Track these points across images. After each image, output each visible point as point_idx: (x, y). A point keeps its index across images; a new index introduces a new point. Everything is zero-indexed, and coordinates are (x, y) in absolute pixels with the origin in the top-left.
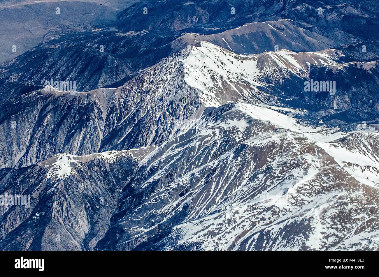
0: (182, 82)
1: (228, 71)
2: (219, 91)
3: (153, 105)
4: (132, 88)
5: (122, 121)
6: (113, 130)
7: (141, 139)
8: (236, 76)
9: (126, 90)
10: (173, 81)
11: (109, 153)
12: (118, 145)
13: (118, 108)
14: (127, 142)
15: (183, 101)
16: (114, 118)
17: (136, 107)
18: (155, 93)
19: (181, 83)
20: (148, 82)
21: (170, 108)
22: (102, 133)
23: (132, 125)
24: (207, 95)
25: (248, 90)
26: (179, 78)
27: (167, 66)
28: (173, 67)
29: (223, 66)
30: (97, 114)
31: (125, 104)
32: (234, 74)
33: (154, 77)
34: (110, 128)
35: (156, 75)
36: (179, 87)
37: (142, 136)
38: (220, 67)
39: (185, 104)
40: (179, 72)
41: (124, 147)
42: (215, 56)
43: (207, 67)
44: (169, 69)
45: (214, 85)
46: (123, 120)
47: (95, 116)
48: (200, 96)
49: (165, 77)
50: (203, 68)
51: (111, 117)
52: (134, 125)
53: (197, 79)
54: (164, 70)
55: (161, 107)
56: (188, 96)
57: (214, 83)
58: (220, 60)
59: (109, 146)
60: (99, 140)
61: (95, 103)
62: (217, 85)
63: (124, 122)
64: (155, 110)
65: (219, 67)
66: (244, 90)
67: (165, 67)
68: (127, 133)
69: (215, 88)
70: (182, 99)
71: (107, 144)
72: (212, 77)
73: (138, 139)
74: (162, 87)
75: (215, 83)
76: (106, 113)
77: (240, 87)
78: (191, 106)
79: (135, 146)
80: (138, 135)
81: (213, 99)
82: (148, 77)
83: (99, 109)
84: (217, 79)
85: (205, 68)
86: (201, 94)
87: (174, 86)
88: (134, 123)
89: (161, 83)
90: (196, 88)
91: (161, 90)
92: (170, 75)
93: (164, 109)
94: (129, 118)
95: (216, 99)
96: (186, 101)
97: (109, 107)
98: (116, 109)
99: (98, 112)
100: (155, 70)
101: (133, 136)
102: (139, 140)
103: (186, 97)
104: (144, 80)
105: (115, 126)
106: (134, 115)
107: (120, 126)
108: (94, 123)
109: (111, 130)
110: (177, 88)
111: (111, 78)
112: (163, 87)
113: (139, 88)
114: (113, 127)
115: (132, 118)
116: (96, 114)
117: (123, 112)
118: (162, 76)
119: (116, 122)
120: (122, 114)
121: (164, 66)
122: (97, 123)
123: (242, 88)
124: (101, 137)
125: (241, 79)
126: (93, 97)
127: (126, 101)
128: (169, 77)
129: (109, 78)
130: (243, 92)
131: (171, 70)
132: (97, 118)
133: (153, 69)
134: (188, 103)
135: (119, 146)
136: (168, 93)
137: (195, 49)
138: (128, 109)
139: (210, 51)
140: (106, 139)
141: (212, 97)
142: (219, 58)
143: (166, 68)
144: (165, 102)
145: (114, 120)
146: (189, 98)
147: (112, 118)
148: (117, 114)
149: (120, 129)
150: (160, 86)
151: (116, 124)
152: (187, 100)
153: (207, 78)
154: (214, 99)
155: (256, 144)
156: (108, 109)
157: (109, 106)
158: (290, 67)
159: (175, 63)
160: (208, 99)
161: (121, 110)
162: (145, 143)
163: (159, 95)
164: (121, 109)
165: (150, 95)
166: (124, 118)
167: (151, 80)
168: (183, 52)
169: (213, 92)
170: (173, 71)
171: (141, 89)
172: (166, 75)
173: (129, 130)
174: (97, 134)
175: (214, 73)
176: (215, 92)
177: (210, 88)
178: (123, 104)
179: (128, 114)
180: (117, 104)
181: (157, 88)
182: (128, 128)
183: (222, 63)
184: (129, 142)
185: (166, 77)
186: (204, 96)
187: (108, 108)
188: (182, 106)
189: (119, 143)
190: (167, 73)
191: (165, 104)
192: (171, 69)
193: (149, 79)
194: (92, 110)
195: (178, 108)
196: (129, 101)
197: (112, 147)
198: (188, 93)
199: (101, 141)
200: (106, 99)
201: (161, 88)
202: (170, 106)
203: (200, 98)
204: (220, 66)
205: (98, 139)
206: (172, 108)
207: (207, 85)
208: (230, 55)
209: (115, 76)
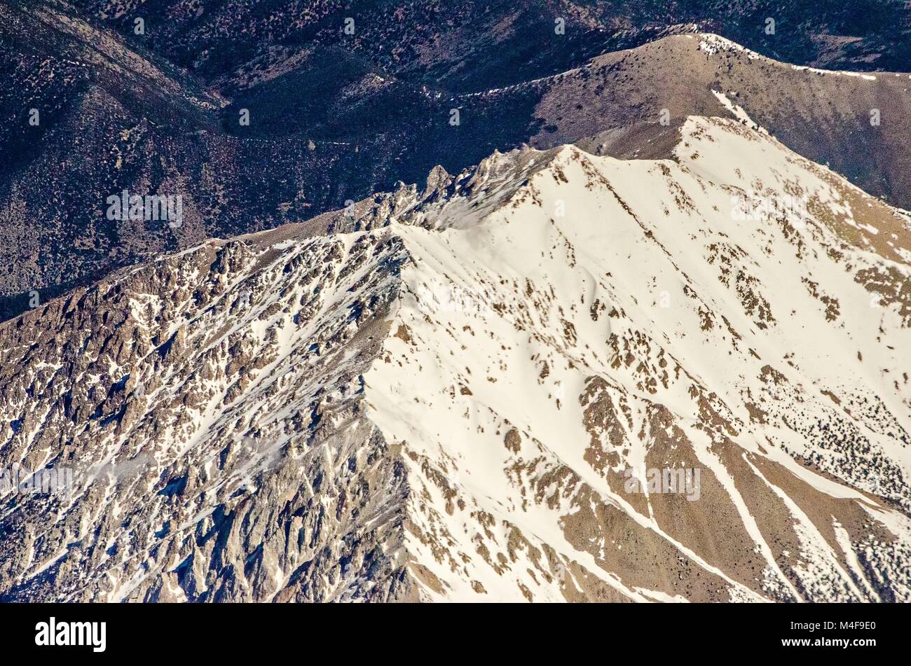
0: (343, 389)
1: (767, 369)
2: (603, 508)
3: (117, 511)
4: (28, 361)
8: (817, 410)
10: (300, 372)
15: (297, 523)
18: (157, 432)
19: (336, 395)
20: (147, 338)
21: (202, 559)
24: (485, 518)
25: (842, 536)
26: (340, 356)
27: (298, 250)
28: (337, 268)
29: (745, 322)
32: (811, 390)
33: (199, 312)
35: (216, 299)
36: (316, 419)
38: (719, 331)
39: (308, 555)
40: (358, 309)
42: (714, 239)
43: (614, 313)
44: (305, 280)
45: (590, 456)
48: (419, 518)
49: (258, 329)
50: (581, 319)
53: (466, 391)
54: (273, 276)
55: (151, 541)
56: (342, 498)
57: (595, 441)
58: (741, 277)
62: (614, 459)
64: (114, 551)
65: (708, 325)
66: (807, 531)
67: (289, 256)
69: (576, 478)
70: (299, 512)
72: (591, 391)
74: (218, 397)
75: (604, 438)
77: (789, 502)
78: (338, 580)
81: (522, 554)
82: (157, 308)
84: (621, 418)
85: (594, 316)
86: (438, 501)
87: (293, 404)
89: (223, 365)
90: (413, 456)
91: (201, 420)
92: (298, 319)
93: (167, 561)
95: (544, 561)
96: (316, 535)
100: (217, 266)
103: (327, 501)
104: (118, 317)
110: (298, 427)
111: (58, 249)
112: (229, 396)
113: (70, 370)
118: (247, 315)
121: (279, 253)
123: (796, 511)
125: (851, 444)
128: (287, 337)
129: (44, 241)
130: (795, 545)
131: (317, 291)
133: (207, 258)
134: (327, 552)
136: (236, 449)
139: (684, 201)
141: (516, 538)
142: (737, 264)
143: (287, 269)
144: (189, 510)
146: (347, 513)
150: (209, 384)
152: (325, 528)
153: (559, 393)
154: (534, 555)
159: (358, 246)
163: (185, 447)
165: (123, 438)
167: (172, 329)
168: (493, 174)
169: (553, 502)
170: (328, 296)
171: (85, 378)
172: (272, 319)
175: (655, 361)
176: (567, 507)
177: (541, 470)
181: (184, 399)
183: (750, 301)
185: (271, 333)
186: (457, 522)
188: (284, 560)
190: (283, 302)
191: (184, 525)
192: (315, 282)
193: (162, 320)
195: (248, 569)
198: (354, 478)
201: (211, 404)
202: (211, 544)
203: (416, 531)
204: (717, 320)
206: (216, 562)
207: (525, 444)
208: (834, 254)
209: (89, 243)
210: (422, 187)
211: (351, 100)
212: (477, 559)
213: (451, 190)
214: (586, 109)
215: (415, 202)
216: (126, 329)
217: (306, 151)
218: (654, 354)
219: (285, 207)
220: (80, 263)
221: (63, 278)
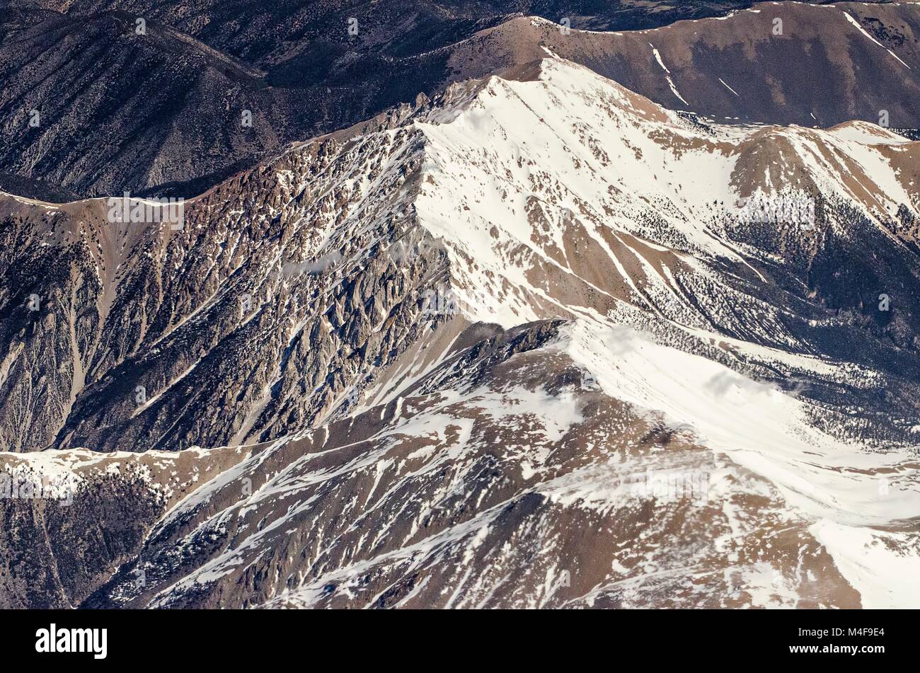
0: (404, 212)
1: (611, 187)
2: (546, 264)
3: (286, 286)
4: (225, 210)
5: (166, 334)
6: (128, 362)
7: (213, 414)
8: (639, 207)
9: (201, 216)
10: (376, 205)
11: (59, 457)
12: (128, 423)
13: (159, 280)
14: (162, 417)
15: (390, 284)
16: (137, 319)
17: (227, 286)
18: (302, 243)
19: (400, 215)
20: (288, 194)
21: (340, 306)
22: (86, 370)
23: (198, 352)
24: (489, 274)
25: (667, 270)
26: (398, 194)
27: (365, 141)
28: (388, 149)
29: (596, 164)
30: (78, 292)
31: (188, 269)
32: (634, 197)
33: (315, 178)
34: (117, 355)
35: (323, 170)
36: (391, 228)
37: (222, 403)
38: (584, 169)
39: (398, 300)
40: (403, 169)
41: (148, 435)
42: (575, 121)
43: (530, 163)
44: (372, 156)
45: (533, 238)
46: (170, 330)
47: (69, 300)
48: (457, 276)
49: (350, 184)
50: (513, 166)
51: (127, 313)
52: (204, 354)
53: (466, 208)
54: (353, 155)
55: (309, 300)
56: (413, 269)
57: (535, 230)
58: (590, 140)
59: (98, 424)
60: (67, 396)
61: (78, 252)
62: (546, 239)
63: (170, 337)
64: (289, 307)
65: (578, 166)
66: (649, 269)
67: (360, 145)
68: (174, 381)
69: (530, 250)
70: (390, 278)
71: (91, 414)
72: (530, 203)
73: (205, 409)
74: (332, 222)
75: (540, 228)
76: (114, 296)
77: (638, 255)
78: (417, 312)
79: (189, 436)
80: (205, 397)
81: (510, 291)
82: (291, 177)
83: (89, 277)
84: (547, 216)
85: (520, 165)
86: (465, 267)
87: (375, 222)
88: (206, 347)
89: (333, 204)
90: (449, 244)
91: (325, 234)
92: (370, 177)
93: (320, 309)
94: (193, 326)
95: (521, 294)
96: (401, 289)
97: (127, 271)
98: (153, 283)
99: (84, 287)
100: (321, 152)
101: (190, 396)
102: (209, 414)
103: (404, 271)
104: (272, 184)
105: (137, 346)
106: (213, 315)
107: (155, 351)
108: (59, 326)
109: (121, 361)
110: (381, 233)
111: (201, 156)
112: (338, 221)
113: (248, 214)
114: (131, 350)
115: (202, 326)
116: (74, 295)
117: (177, 299)
118: (342, 177)
119: (143, 335)
120: (170, 307)
121: (355, 143)
122: (73, 330)
123: (642, 260)
124: (78, 385)
125: (658, 223)
126: (73, 228)
127: (193, 258)
128: (365, 187)
129: (193, 152)
130: (644, 277)
131: (379, 161)
132: (77, 311)
133: (315, 149)
134: (409, 297)
135: (132, 429)
136: (349, 247)
137: (498, 89)
138: (197, 288)
139: (556, 102)
140: (91, 396)
141: (506, 283)
142: (588, 133)
143: (361, 151)
144: (328, 282)
145: (136, 326)
146: (416, 277)
147: (132, 316)
148: (151, 304)
149: (151, 364)
150: (326, 215)
151: (141, 341)
152: (406, 285)
153: (512, 206)
154: (516, 292)
155: (581, 500)
156: (124, 281)
157: (130, 267)
158: (862, 197)
159: (398, 136)
160: (491, 291)
161: (169, 291)
162: (224, 430)
163: (317, 250)
164: (171, 284)
165: (283, 247)
166: (175, 323)
167: (301, 188)
168: (454, 94)
169: (519, 263)
170: (385, 163)
171: (258, 217)
172: (356, 178)
173: (181, 370)
174: (63, 369)
175: (554, 187)
176: (527, 266)
177: (511, 247)
178: (180, 268)
179: (194, 308)
180: (159, 265)
181: (315, 224)
182: (180, 363)
183: (597, 152)
184: (170, 419)
185: (356, 186)
186: (475, 277)
187: (123, 277)
188: (385, 304)
189: (136, 416)
190: (361, 169)
191: (326, 290)
192: (377, 157)
193: (295, 183)
194: (63, 277)
195: (367, 310)
196: (205, 258)
197: (106, 430)
198: (418, 258)
199: (73, 399)
200: (125, 240)
201: (329, 226)
202: (344, 298)
203: (457, 282)
204: (582, 163)
205: (64, 391)
206: (347, 308)
207: (501, 234)
208: (636, 125)
209: (217, 151)
210: (414, 105)
211: (341, 66)
212: (488, 295)
213: (431, 105)
214: (475, 60)
215: (410, 113)
216: (277, 190)
217: (326, 94)
218: (553, 183)
219: (318, 124)
220: (213, 162)
221: (206, 171)
